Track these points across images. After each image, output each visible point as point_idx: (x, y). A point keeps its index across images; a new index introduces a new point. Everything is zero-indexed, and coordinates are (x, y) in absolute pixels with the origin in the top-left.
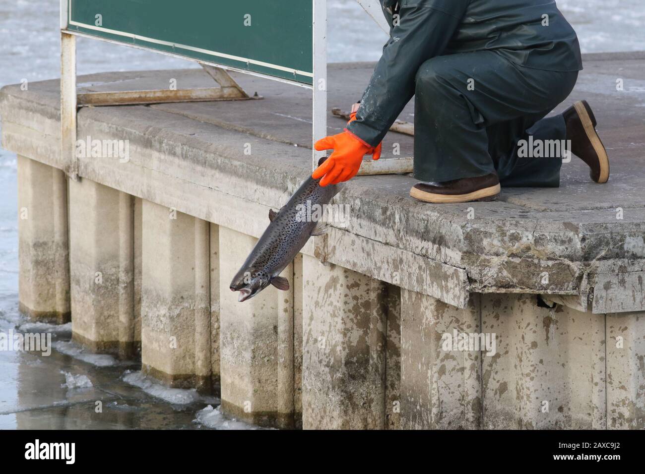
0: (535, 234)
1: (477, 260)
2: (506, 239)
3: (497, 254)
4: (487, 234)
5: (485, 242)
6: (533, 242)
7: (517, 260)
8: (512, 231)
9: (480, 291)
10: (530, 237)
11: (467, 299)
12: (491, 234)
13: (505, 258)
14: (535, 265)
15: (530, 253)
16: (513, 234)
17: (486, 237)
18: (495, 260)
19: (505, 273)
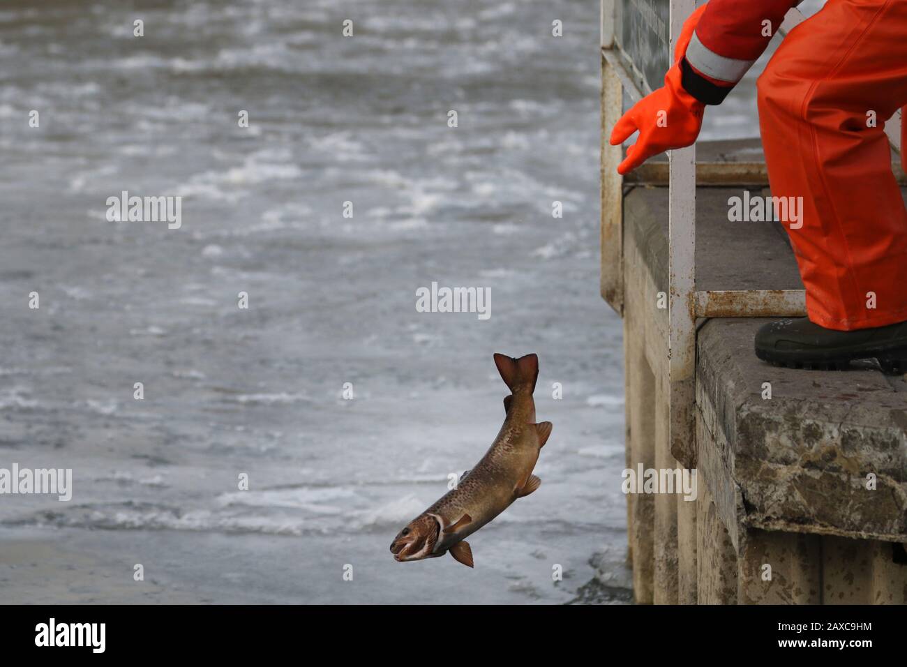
0: (843, 429)
1: (757, 469)
2: (800, 434)
3: (786, 462)
4: (772, 425)
5: (769, 438)
6: (839, 443)
7: (816, 475)
8: (809, 422)
9: (763, 527)
10: (835, 434)
11: (744, 540)
12: (777, 424)
13: (797, 469)
14: (842, 484)
15: (837, 462)
16: (810, 426)
17: (769, 429)
18: (784, 472)
19: (798, 496)
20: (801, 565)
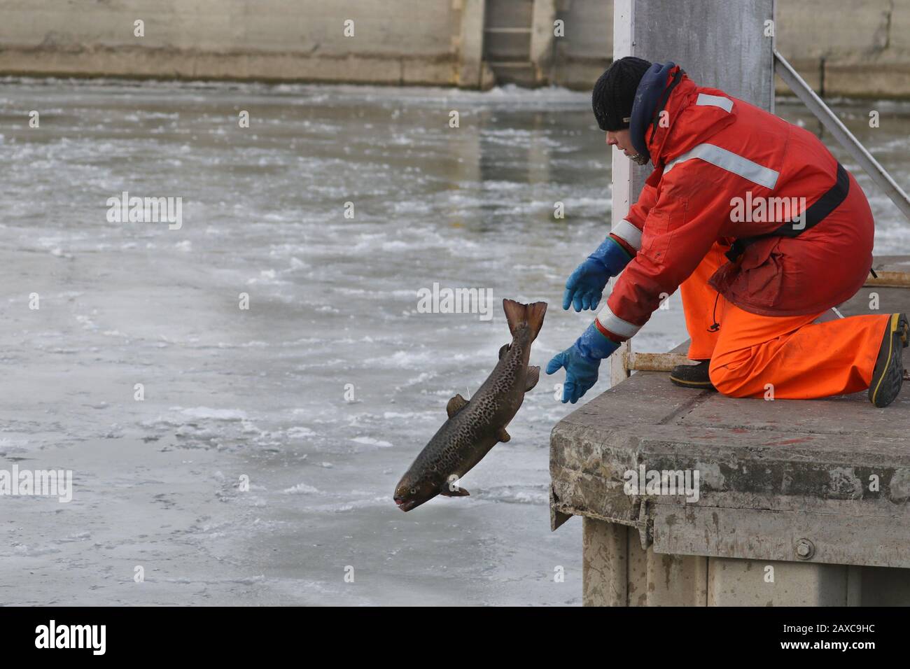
0: (603, 448)
1: (560, 472)
2: (582, 450)
3: (575, 468)
4: (568, 443)
5: (566, 451)
6: (601, 457)
7: (589, 478)
8: (586, 442)
9: (563, 511)
10: (599, 451)
11: (554, 519)
12: (570, 442)
13: (580, 473)
14: (603, 485)
15: (600, 470)
16: (586, 445)
17: (566, 446)
18: (574, 475)
19: (580, 492)
20: (614, 539)
